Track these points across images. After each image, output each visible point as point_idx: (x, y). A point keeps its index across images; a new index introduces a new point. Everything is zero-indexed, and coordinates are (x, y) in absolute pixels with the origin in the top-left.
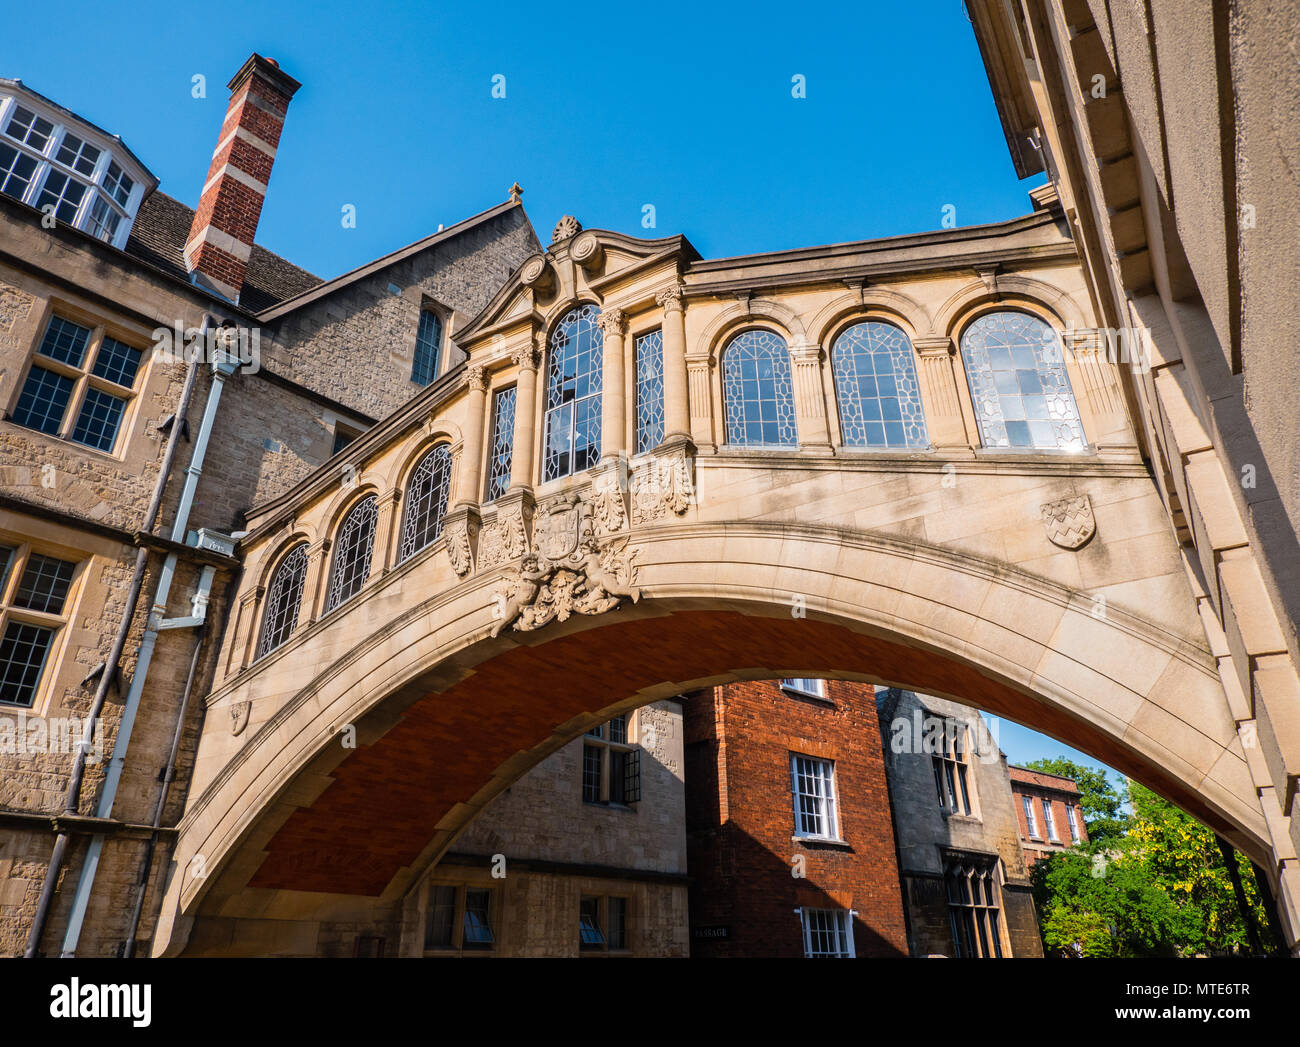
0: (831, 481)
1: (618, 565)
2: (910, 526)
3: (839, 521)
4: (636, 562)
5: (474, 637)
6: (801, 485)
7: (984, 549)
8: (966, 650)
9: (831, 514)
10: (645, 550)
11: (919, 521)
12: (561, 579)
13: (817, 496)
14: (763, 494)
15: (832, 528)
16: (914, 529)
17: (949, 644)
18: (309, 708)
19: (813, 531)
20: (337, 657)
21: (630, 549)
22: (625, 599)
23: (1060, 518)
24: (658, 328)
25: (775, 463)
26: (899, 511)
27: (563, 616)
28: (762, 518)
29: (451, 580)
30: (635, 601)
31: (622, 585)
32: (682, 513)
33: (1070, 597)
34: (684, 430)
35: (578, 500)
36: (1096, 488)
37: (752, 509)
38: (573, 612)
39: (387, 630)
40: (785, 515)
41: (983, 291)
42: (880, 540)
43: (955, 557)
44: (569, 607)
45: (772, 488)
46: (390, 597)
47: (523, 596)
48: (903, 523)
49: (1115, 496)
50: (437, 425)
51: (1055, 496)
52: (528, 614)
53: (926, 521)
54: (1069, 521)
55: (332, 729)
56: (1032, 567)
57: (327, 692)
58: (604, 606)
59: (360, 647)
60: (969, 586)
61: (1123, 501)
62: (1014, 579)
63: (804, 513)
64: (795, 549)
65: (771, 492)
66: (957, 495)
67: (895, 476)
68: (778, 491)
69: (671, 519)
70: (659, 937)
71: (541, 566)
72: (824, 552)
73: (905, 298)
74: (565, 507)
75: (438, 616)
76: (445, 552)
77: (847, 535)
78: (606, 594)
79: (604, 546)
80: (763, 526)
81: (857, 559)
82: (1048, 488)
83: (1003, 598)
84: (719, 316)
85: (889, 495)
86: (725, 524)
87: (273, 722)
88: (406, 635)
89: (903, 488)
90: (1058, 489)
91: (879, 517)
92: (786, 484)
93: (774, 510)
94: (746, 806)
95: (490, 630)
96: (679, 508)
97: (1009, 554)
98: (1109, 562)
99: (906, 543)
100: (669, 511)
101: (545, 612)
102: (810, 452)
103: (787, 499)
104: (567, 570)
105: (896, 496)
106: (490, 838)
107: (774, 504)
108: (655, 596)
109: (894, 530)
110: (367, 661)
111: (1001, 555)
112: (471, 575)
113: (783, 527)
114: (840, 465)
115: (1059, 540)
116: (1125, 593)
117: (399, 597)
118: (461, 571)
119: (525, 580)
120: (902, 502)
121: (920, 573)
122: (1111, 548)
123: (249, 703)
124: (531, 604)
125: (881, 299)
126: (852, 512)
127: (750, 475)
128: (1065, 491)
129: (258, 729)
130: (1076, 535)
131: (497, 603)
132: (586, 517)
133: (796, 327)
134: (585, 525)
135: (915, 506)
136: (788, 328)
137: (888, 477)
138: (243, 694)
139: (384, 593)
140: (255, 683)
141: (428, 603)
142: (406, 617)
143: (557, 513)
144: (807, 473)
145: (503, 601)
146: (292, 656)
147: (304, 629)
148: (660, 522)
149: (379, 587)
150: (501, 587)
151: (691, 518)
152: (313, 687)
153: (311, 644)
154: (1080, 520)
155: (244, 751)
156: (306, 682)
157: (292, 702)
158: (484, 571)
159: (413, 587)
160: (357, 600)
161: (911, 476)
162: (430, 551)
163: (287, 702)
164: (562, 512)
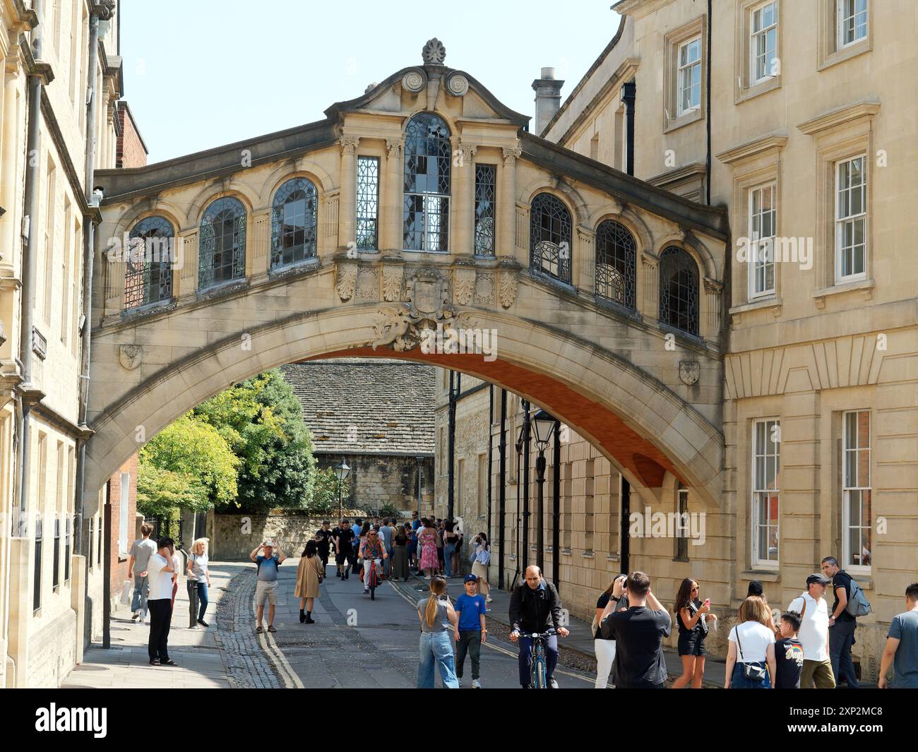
0: (591, 316)
2: (625, 353)
3: (593, 339)
6: (576, 314)
7: (654, 374)
9: (587, 334)
10: (481, 323)
11: (629, 351)
12: (426, 327)
14: (554, 311)
16: (626, 355)
18: (208, 364)
19: (581, 342)
21: (473, 320)
23: (688, 370)
25: (563, 295)
26: (620, 344)
28: (553, 325)
32: (506, 308)
33: (683, 405)
34: (514, 254)
35: (440, 278)
36: (702, 359)
37: (546, 316)
39: (281, 322)
40: (565, 328)
43: (642, 374)
45: (560, 309)
46: (277, 298)
47: (402, 331)
48: (622, 350)
49: (708, 366)
50: (306, 165)
51: (686, 358)
52: (402, 343)
53: (632, 352)
54: (691, 372)
56: (670, 387)
60: (646, 391)
61: (710, 369)
62: (665, 392)
63: (575, 329)
64: (569, 348)
65: (559, 312)
66: (648, 345)
67: (622, 325)
68: (564, 312)
69: (500, 309)
71: (413, 314)
72: (584, 354)
74: (432, 279)
75: (324, 323)
77: (598, 349)
79: (457, 313)
81: (599, 363)
83: (658, 399)
86: (535, 323)
89: (625, 333)
90: (688, 355)
91: (609, 343)
92: (567, 310)
93: (559, 323)
95: (370, 344)
96: (507, 305)
97: (665, 379)
98: (699, 394)
99: (622, 360)
100: (499, 304)
101: (414, 343)
102: (582, 296)
103: (567, 318)
104: (430, 322)
105: (618, 336)
107: (561, 319)
109: (619, 353)
111: (660, 379)
113: (567, 335)
114: (598, 310)
115: (685, 380)
116: (700, 407)
118: (343, 296)
119: (405, 322)
120: (623, 340)
121: (627, 377)
122: (701, 388)
123: (137, 346)
124: (403, 337)
125: (630, 217)
126: (599, 337)
127: (547, 296)
128: (691, 357)
129: (153, 370)
130: (691, 380)
131: (374, 327)
132: (445, 290)
133: (583, 212)
134: (445, 295)
135: (628, 343)
136: (577, 209)
137: (618, 324)
138: (128, 337)
139: (271, 293)
140: (142, 332)
141: (317, 313)
142: (297, 317)
143: (426, 282)
144: (579, 307)
145: (380, 328)
146: (179, 318)
147: (192, 300)
148: (492, 308)
149: (266, 287)
150: (380, 317)
151: (511, 310)
152: (212, 349)
153: (199, 314)
154: (694, 374)
155: (147, 384)
156: (200, 342)
157: (194, 357)
158: (361, 301)
159: (299, 296)
160: (244, 291)
161: (629, 328)
162: (311, 272)
163: (183, 354)
164: (430, 282)
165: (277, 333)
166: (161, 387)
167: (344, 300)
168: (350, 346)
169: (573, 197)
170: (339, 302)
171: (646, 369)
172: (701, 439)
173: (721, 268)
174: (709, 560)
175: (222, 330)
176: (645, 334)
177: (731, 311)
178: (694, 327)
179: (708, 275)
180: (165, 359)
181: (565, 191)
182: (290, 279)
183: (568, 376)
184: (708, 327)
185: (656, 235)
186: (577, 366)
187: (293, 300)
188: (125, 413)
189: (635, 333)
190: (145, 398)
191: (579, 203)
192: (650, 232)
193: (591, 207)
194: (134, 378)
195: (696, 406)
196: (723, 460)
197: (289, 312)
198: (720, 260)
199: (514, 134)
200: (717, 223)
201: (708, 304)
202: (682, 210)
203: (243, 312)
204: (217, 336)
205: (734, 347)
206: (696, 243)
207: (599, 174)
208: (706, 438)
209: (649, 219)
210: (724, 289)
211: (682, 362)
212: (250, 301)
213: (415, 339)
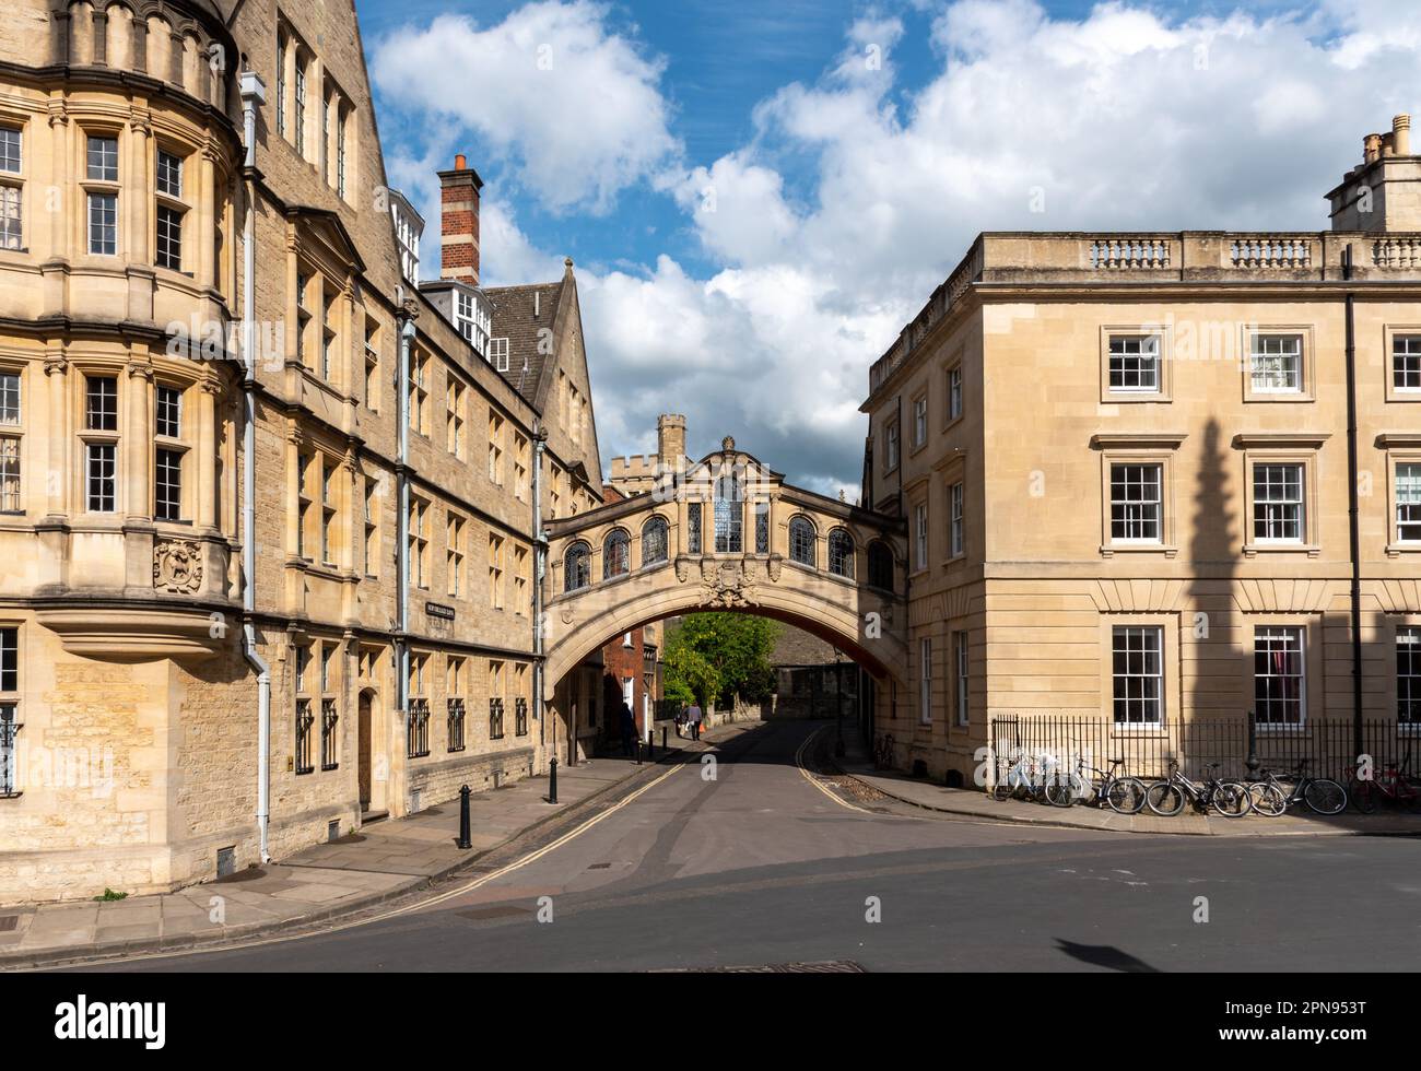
0: (826, 583)
1: (751, 593)
3: (827, 597)
4: (757, 593)
5: (692, 605)
6: (816, 582)
9: (824, 594)
10: (759, 590)
12: (729, 593)
13: (821, 587)
14: (804, 582)
15: (824, 598)
18: (609, 618)
19: (820, 598)
20: (620, 601)
21: (756, 589)
22: (754, 605)
25: (809, 573)
26: (844, 598)
27: (729, 606)
28: (804, 590)
29: (675, 582)
31: (752, 601)
33: (883, 631)
34: (778, 551)
35: (736, 566)
36: (894, 605)
37: (799, 586)
38: (733, 605)
39: (648, 595)
40: (811, 591)
41: (879, 537)
42: (839, 606)
44: (731, 603)
45: (807, 580)
46: (645, 582)
49: (898, 608)
50: (658, 510)
51: (884, 604)
52: (715, 603)
57: (618, 613)
58: (745, 605)
59: (635, 599)
61: (899, 610)
63: (816, 591)
64: (813, 602)
65: (806, 582)
68: (809, 582)
69: (772, 583)
71: (721, 588)
72: (821, 605)
73: (856, 530)
75: (671, 595)
76: (672, 570)
77: (830, 602)
78: (747, 602)
79: (747, 585)
80: (804, 593)
81: (831, 609)
84: (792, 510)
85: (843, 593)
86: (792, 589)
87: (591, 621)
88: (659, 598)
89: (847, 592)
91: (839, 599)
92: (811, 580)
93: (807, 588)
95: (697, 604)
96: (775, 580)
99: (846, 608)
100: (770, 579)
102: (820, 572)
103: (811, 585)
104: (731, 591)
107: (807, 586)
108: (765, 606)
109: (843, 604)
110: (638, 605)
112: (687, 582)
113: (811, 595)
114: (828, 579)
116: (895, 633)
117: (650, 583)
118: (683, 579)
119: (717, 592)
123: (571, 611)
124: (717, 599)
125: (848, 527)
126: (831, 595)
127: (800, 573)
128: (887, 604)
129: (581, 622)
130: (888, 617)
131: (701, 596)
132: (741, 573)
133: (820, 527)
134: (740, 576)
135: (848, 598)
136: (817, 526)
137: (843, 587)
138: (566, 606)
139: (642, 579)
140: (573, 603)
141: (668, 589)
142: (657, 592)
143: (728, 569)
144: (818, 579)
145: (703, 596)
146: (593, 595)
147: (599, 586)
148: (767, 582)
149: (639, 576)
150: (703, 590)
151: (777, 583)
152: (611, 611)
153: (604, 592)
154: (889, 613)
155: (577, 630)
156: (605, 607)
157: (601, 615)
158: (692, 582)
159: (657, 581)
160: (627, 579)
161: (849, 589)
162: (664, 567)
163: (595, 614)
164: (732, 569)
165: (646, 600)
166: (584, 631)
167: (682, 582)
168: (687, 607)
169: (814, 518)
170: (679, 583)
173: (905, 552)
174: (905, 718)
175: (615, 600)
176: (859, 592)
177: (910, 576)
178: (891, 589)
179: (897, 556)
180: (587, 617)
181: (809, 514)
182: (652, 571)
184: (899, 588)
185: (864, 536)
186: (819, 612)
187: (654, 583)
188: (565, 645)
189: (853, 592)
190: (576, 637)
191: (816, 521)
192: (860, 534)
193: (826, 524)
194: (571, 627)
195: (891, 632)
196: (908, 663)
197: (653, 589)
198: (905, 549)
199: (777, 485)
200: (902, 527)
201: (898, 573)
202: (881, 521)
203: (626, 591)
204: (613, 604)
205: (911, 598)
206: (890, 540)
209: (858, 527)
210: (906, 565)
211: (882, 607)
212: (630, 584)
213: (723, 601)
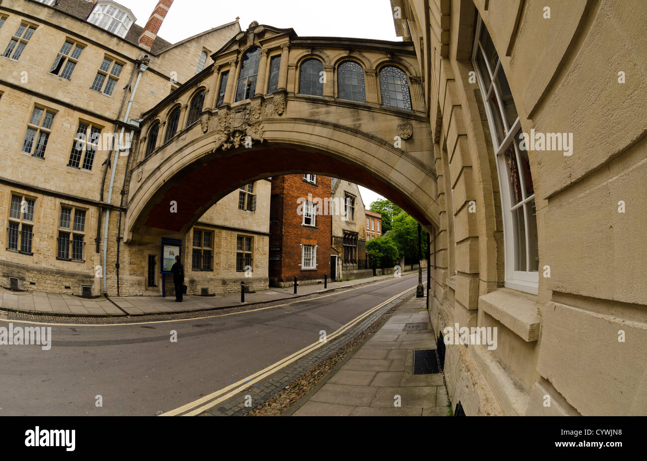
0: (333, 109)
1: (257, 130)
2: (357, 126)
3: (334, 122)
4: (263, 130)
5: (207, 152)
6: (323, 109)
7: (379, 136)
8: (369, 167)
9: (331, 119)
10: (267, 126)
11: (360, 125)
12: (237, 135)
13: (328, 113)
14: (309, 111)
15: (331, 123)
17: (364, 164)
18: (158, 174)
19: (325, 124)
21: (262, 126)
22: (259, 141)
23: (403, 130)
24: (280, 56)
25: (314, 101)
26: (354, 120)
27: (237, 147)
28: (309, 118)
29: (201, 134)
30: (262, 142)
31: (257, 137)
32: (280, 115)
33: (402, 154)
34: (285, 87)
35: (245, 108)
36: (414, 123)
37: (305, 114)
38: (240, 145)
39: (181, 150)
40: (316, 118)
41: (388, 59)
42: (346, 129)
43: (370, 137)
44: (239, 143)
45: (312, 109)
47: (224, 139)
48: (355, 125)
49: (419, 126)
50: (202, 84)
51: (402, 123)
52: (225, 146)
53: (362, 125)
54: (405, 131)
55: (164, 180)
56: (391, 142)
57: (163, 169)
60: (373, 147)
61: (420, 128)
62: (386, 147)
63: (323, 118)
64: (318, 129)
66: (373, 119)
67: (354, 110)
68: (314, 110)
69: (277, 117)
70: (260, 249)
71: (231, 130)
72: (326, 131)
73: (364, 56)
74: (241, 110)
75: (197, 146)
76: (200, 125)
77: (336, 127)
78: (252, 140)
79: (253, 124)
80: (308, 121)
81: (338, 135)
82: (400, 120)
83: (382, 152)
84: (301, 53)
85: (352, 115)
86: (295, 119)
87: (149, 178)
88: (187, 151)
89: (356, 114)
90: (403, 121)
92: (317, 108)
93: (312, 116)
94: (288, 215)
95: (213, 150)
96: (280, 113)
97: (386, 138)
98: (414, 145)
99: (355, 132)
100: (276, 113)
101: (231, 145)
102: (327, 99)
103: (317, 113)
104: (239, 131)
105: (354, 116)
106: (210, 218)
107: (313, 114)
108: (269, 141)
109: (352, 127)
110: (175, 160)
111: (383, 139)
112: (208, 132)
113: (316, 122)
114: (336, 104)
115: (401, 136)
116: (417, 155)
117: (185, 139)
118: (204, 131)
119: (225, 134)
120: (355, 118)
121: (357, 141)
122: (416, 141)
123: (142, 172)
124: (226, 142)
125: (356, 56)
126: (339, 120)
127: (306, 103)
128: (405, 122)
129: (144, 180)
130: (406, 136)
131: (215, 141)
132: (248, 114)
133: (326, 60)
134: (247, 116)
135: (359, 120)
136: (323, 59)
137: (352, 110)
138: (140, 170)
139: (180, 138)
140: (144, 166)
141: (194, 141)
142: (187, 145)
143: (238, 112)
144: (325, 105)
145: (217, 141)
146: (154, 158)
147: (157, 149)
148: (273, 117)
149: (179, 136)
150: (217, 136)
151: (284, 116)
152: (159, 167)
153: (159, 154)
154: (408, 131)
155: (141, 186)
156: (157, 165)
157: (154, 172)
158: (212, 130)
159: (189, 136)
160: (172, 140)
161: (360, 110)
162: (195, 124)
164: (240, 112)
165: (179, 154)
166: (146, 187)
167: (205, 132)
168: (206, 153)
169: (321, 55)
170: (203, 134)
171: (373, 134)
172: (418, 176)
173: (419, 70)
176: (371, 112)
179: (411, 74)
181: (316, 53)
182: (188, 130)
183: (319, 146)
184: (416, 103)
185: (373, 60)
186: (324, 139)
189: (364, 114)
191: (324, 57)
192: (369, 60)
193: (331, 57)
195: (413, 154)
196: (437, 190)
197: (185, 144)
198: (417, 66)
199: (288, 38)
200: (411, 54)
201: (414, 90)
203: (171, 149)
204: (162, 161)
207: (336, 42)
208: (423, 175)
209: (367, 55)
210: (420, 81)
211: (399, 126)
212: (174, 143)
213: (232, 142)
